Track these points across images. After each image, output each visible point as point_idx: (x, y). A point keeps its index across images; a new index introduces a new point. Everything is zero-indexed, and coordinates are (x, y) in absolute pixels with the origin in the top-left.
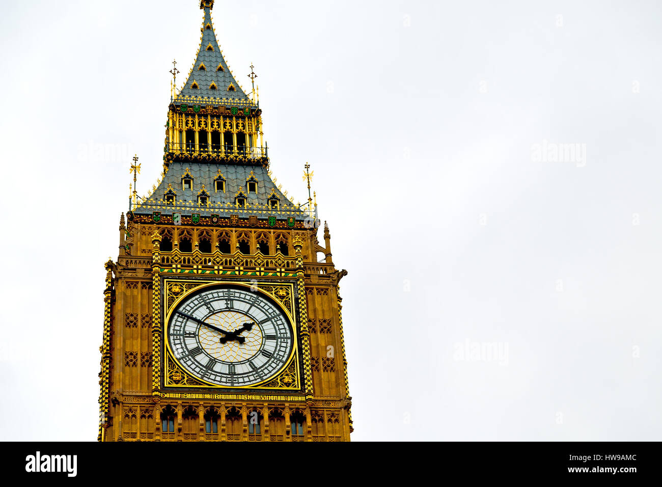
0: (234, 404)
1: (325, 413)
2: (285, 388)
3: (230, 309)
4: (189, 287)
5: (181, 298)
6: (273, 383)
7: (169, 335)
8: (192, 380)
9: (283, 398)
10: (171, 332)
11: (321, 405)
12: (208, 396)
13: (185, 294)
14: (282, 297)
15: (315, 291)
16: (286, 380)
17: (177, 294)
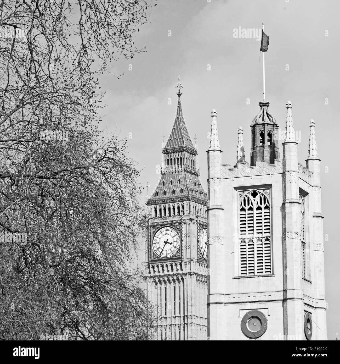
0: (166, 263)
1: (188, 262)
2: (178, 257)
3: (166, 234)
4: (157, 229)
5: (156, 232)
6: (175, 256)
7: (153, 244)
8: (158, 258)
9: (177, 260)
10: (154, 243)
11: (186, 260)
12: (161, 262)
13: (156, 231)
14: (178, 229)
15: (187, 224)
16: (178, 254)
17: (154, 231)
